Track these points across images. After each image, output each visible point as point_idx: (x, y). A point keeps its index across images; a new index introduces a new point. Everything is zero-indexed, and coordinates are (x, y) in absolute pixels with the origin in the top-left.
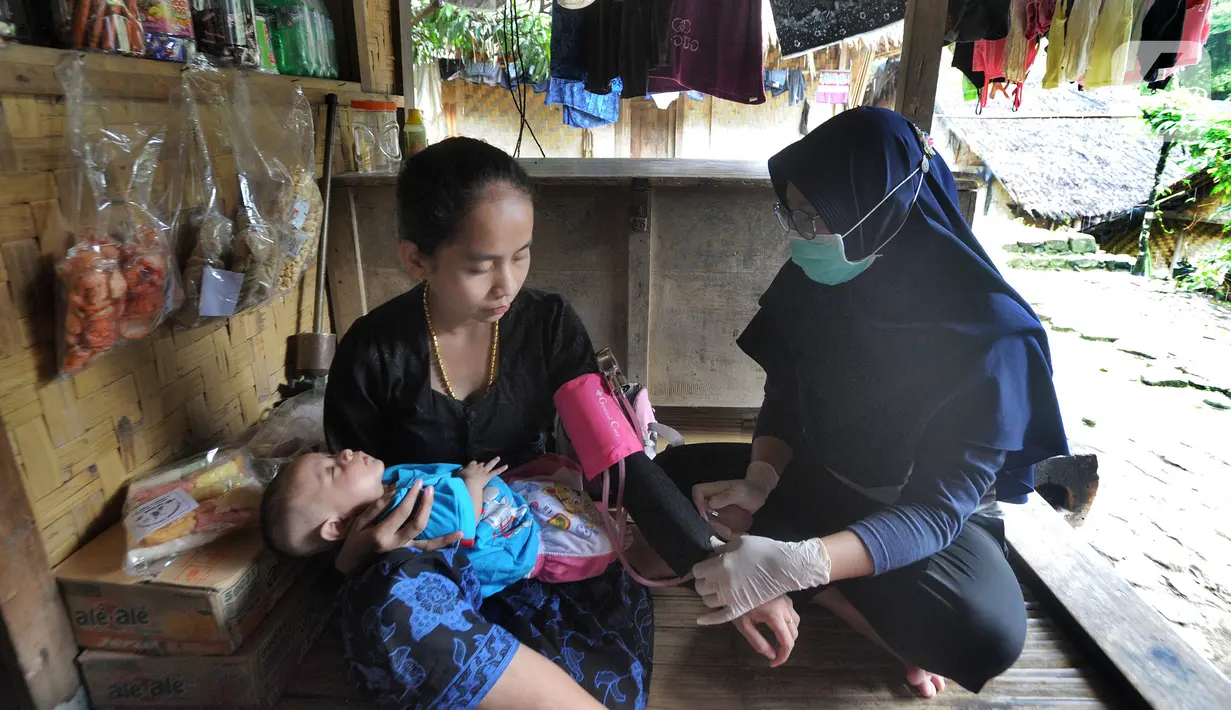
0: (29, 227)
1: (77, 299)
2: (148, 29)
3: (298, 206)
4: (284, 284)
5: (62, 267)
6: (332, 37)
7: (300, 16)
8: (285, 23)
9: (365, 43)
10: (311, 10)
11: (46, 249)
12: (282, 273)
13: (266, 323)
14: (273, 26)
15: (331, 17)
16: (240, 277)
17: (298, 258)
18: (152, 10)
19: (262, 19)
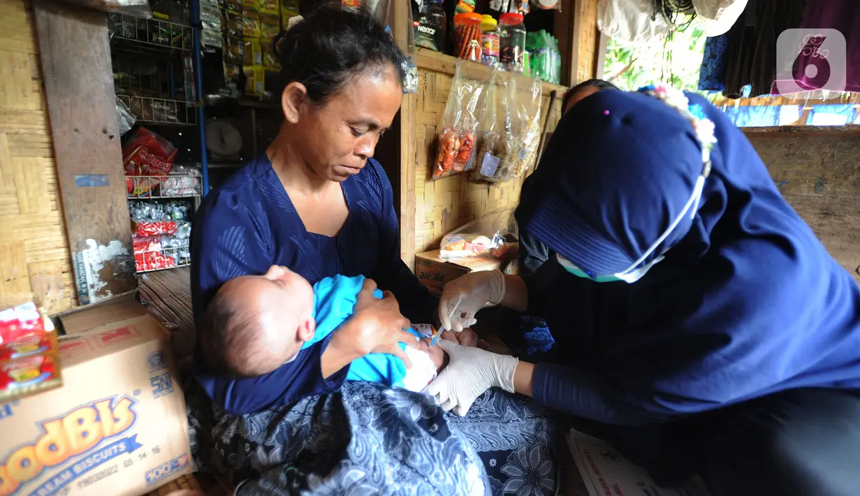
0: (434, 121)
1: (444, 147)
2: (483, 54)
3: (529, 134)
4: (516, 174)
5: (442, 136)
6: (559, 64)
7: (545, 51)
8: (537, 55)
9: (576, 68)
10: (551, 49)
11: (437, 132)
12: (516, 168)
13: (504, 196)
14: (532, 58)
15: (561, 54)
16: (499, 159)
17: (524, 161)
18: (486, 45)
19: (527, 53)
